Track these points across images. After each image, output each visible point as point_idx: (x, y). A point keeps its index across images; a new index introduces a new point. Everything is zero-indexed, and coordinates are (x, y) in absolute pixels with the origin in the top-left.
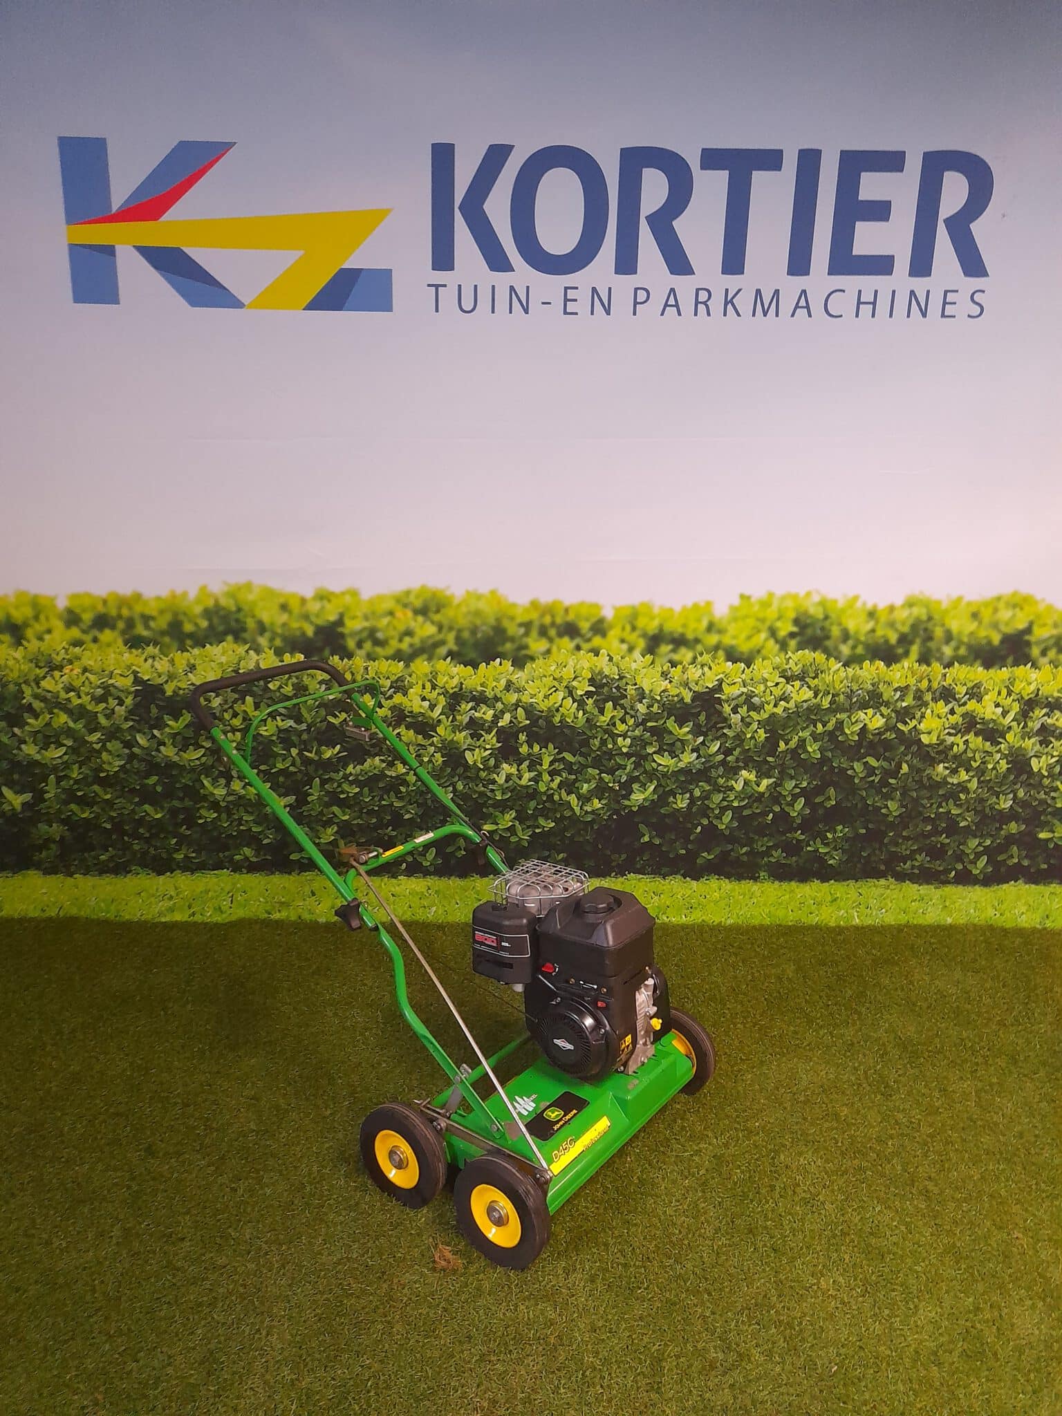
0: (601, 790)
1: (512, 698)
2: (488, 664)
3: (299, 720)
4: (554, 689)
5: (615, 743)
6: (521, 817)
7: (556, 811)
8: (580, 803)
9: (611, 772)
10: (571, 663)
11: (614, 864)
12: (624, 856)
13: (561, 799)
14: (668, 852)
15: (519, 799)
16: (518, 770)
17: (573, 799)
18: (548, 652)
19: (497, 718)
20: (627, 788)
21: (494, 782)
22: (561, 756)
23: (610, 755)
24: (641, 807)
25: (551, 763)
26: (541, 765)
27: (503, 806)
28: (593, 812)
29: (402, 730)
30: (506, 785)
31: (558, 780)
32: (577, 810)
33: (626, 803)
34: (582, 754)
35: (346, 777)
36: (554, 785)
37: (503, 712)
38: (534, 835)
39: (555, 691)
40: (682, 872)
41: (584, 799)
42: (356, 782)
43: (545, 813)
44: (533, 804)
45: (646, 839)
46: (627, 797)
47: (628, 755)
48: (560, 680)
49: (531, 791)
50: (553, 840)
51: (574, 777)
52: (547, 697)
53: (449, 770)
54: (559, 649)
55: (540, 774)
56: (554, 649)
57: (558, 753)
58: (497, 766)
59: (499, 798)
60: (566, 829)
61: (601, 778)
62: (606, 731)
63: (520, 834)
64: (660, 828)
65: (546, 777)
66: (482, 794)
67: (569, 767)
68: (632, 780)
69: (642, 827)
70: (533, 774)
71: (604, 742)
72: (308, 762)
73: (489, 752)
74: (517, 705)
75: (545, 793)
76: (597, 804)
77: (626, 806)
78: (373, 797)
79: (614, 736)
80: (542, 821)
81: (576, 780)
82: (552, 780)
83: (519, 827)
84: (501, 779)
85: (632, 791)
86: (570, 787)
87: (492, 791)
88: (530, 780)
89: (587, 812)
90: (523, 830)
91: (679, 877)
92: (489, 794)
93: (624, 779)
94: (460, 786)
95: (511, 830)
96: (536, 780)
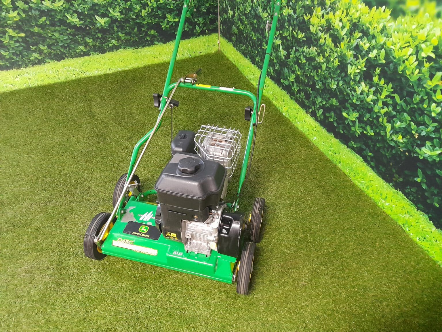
0: (406, 132)
1: (382, 40)
2: (377, 8)
3: (295, 12)
4: (408, 44)
5: (429, 106)
6: (360, 119)
7: (377, 127)
8: (392, 132)
9: (418, 124)
10: (428, 27)
11: (394, 179)
12: (401, 179)
13: (382, 122)
14: (427, 198)
15: (363, 108)
16: (368, 91)
17: (389, 126)
18: (416, 11)
19: (370, 50)
20: (423, 140)
21: (355, 91)
22: (393, 95)
23: (422, 112)
24: (425, 160)
25: (387, 97)
26: (381, 95)
27: (355, 107)
28: (396, 142)
29: (327, 36)
30: (360, 96)
31: (385, 109)
32: (388, 135)
33: (417, 150)
34: (405, 101)
35: (303, 52)
36: (383, 111)
37: (374, 48)
38: (362, 133)
39: (408, 46)
40: (430, 215)
41: (395, 131)
42: (305, 57)
43: (372, 125)
44: (368, 116)
45: (419, 180)
46: (420, 146)
47: (434, 120)
48: (414, 38)
49: (370, 107)
50: (370, 142)
51: (394, 113)
52: (402, 48)
53: (339, 71)
54: (425, 12)
55: (378, 100)
56: (422, 10)
57: (393, 93)
58: (359, 82)
59: (354, 101)
60: (378, 141)
61: (409, 125)
62: (427, 94)
63: (357, 128)
64: (431, 180)
65: (380, 104)
66: (348, 95)
67: (395, 105)
68: (428, 138)
69: (419, 171)
70: (375, 98)
71: (422, 101)
72: (293, 36)
73: (358, 71)
74: (382, 47)
75: (376, 113)
76: (400, 138)
77: (416, 152)
78: (309, 68)
79: (431, 100)
80: (368, 128)
81: (395, 116)
82: (383, 108)
83: (357, 124)
84: (359, 91)
85: (423, 145)
86: (390, 118)
87: (353, 95)
88: (372, 101)
89: (392, 140)
90: (359, 127)
91: (426, 216)
92: (351, 96)
93: (423, 134)
94: (340, 84)
95: (354, 122)
96: (375, 102)
